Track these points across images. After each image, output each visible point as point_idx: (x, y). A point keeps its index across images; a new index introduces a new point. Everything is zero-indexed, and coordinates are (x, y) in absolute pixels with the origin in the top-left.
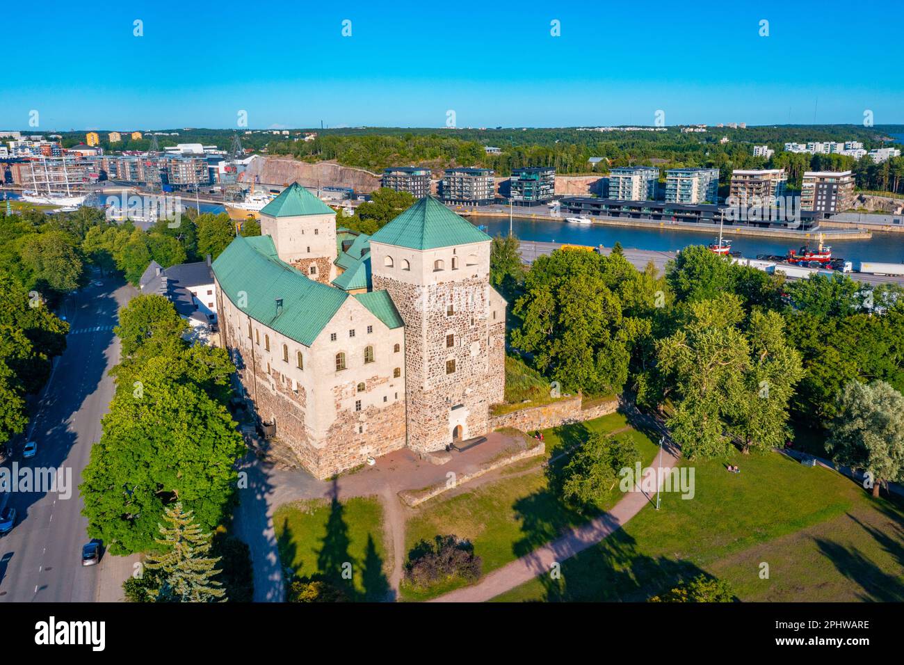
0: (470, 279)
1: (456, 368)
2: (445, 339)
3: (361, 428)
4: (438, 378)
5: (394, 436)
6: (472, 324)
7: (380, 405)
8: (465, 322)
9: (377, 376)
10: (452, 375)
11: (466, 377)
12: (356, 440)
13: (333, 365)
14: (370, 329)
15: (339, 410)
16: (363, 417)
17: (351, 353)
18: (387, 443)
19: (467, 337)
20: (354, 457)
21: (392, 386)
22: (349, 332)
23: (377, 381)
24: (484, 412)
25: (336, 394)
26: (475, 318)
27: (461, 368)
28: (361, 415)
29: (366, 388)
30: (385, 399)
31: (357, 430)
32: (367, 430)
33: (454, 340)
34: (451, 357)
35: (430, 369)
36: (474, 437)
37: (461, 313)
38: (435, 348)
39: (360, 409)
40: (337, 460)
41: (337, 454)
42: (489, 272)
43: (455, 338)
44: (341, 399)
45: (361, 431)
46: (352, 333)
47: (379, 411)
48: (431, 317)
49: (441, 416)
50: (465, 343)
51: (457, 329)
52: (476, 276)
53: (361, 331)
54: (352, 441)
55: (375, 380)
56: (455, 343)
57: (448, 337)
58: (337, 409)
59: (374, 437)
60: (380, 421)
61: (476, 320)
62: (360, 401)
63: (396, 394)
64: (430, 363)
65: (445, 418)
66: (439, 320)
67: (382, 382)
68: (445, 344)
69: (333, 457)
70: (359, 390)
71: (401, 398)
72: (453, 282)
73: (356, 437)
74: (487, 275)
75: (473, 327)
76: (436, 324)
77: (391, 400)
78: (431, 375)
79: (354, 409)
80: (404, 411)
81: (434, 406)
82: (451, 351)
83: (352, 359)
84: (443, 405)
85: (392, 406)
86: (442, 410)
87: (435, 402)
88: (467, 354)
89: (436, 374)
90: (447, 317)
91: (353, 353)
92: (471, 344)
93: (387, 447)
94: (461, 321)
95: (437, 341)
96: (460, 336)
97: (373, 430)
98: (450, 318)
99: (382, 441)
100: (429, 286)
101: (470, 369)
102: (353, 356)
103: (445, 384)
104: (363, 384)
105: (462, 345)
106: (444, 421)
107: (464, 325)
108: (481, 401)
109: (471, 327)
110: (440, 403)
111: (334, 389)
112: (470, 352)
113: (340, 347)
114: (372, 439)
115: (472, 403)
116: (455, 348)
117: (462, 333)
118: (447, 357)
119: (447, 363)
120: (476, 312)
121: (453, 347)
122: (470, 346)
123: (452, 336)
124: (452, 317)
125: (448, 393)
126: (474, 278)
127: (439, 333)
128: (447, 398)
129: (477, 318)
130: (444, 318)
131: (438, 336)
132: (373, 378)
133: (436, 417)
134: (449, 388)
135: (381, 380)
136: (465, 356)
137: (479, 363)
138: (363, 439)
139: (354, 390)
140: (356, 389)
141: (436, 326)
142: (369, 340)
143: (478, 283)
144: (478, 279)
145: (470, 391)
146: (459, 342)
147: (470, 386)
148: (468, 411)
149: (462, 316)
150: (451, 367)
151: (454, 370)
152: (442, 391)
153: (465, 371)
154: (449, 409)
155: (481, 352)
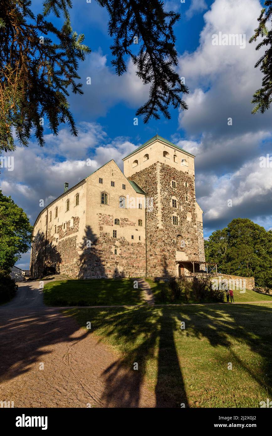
0: (184, 173)
1: (179, 223)
2: (172, 201)
3: (116, 250)
4: (168, 224)
5: (138, 267)
6: (187, 200)
7: (129, 239)
8: (183, 196)
9: (128, 219)
10: (176, 226)
11: (185, 232)
12: (112, 258)
13: (99, 199)
14: (124, 187)
15: (102, 232)
16: (117, 243)
17: (111, 196)
18: (133, 270)
19: (185, 206)
20: (110, 271)
21: (137, 230)
22: (111, 182)
23: (127, 222)
25: (100, 219)
27: (182, 225)
28: (116, 242)
29: (120, 224)
30: (133, 237)
31: (113, 250)
32: (120, 254)
33: (177, 204)
34: (175, 214)
35: (163, 215)
37: (180, 190)
38: (166, 203)
39: (116, 237)
40: (97, 268)
43: (177, 203)
44: (103, 224)
45: (116, 253)
46: (113, 184)
47: (129, 244)
48: (163, 183)
49: (170, 251)
51: (178, 199)
53: (119, 185)
54: (109, 258)
55: (126, 221)
56: (177, 207)
58: (100, 230)
59: (124, 261)
60: (129, 252)
62: (116, 231)
63: (140, 237)
64: (162, 211)
65: (173, 254)
67: (130, 225)
68: (171, 204)
69: (95, 265)
70: (116, 223)
71: (143, 241)
72: (175, 168)
73: (112, 256)
75: (188, 202)
77: (136, 240)
78: (163, 219)
79: (111, 235)
80: (145, 252)
81: (166, 242)
82: (175, 211)
83: (112, 201)
84: (171, 244)
85: (137, 244)
86: (171, 247)
87: (166, 240)
88: (185, 218)
89: (167, 220)
90: (172, 188)
91: (113, 197)
92: (186, 212)
93: (133, 273)
94: (180, 194)
95: (167, 199)
96: (180, 204)
97: (124, 255)
98: (174, 189)
99: (130, 267)
100: (161, 163)
101: (187, 228)
102: (113, 199)
103: (172, 230)
104: (118, 220)
105: (182, 211)
106: (173, 256)
107: (182, 198)
108: (195, 254)
109: (186, 202)
110: (170, 242)
111: (99, 215)
112: (186, 217)
113: (105, 189)
114: (123, 262)
115: (189, 252)
116: (177, 210)
117: (181, 202)
118: (173, 213)
119: (173, 216)
120: (188, 194)
121: (176, 209)
122: (186, 213)
123: (175, 201)
124: (175, 189)
125: (174, 238)
126: (187, 174)
127: (168, 195)
128: (174, 241)
129: (189, 198)
130: (171, 187)
131: (167, 196)
132: (125, 219)
133: (167, 251)
134: (175, 234)
135: (130, 222)
136: (184, 218)
137: (192, 227)
138: (117, 260)
139: (113, 222)
140: (114, 221)
141: (166, 190)
142: (123, 193)
143: (189, 178)
144: (189, 175)
145: (187, 243)
146: (180, 207)
147: (187, 240)
148: (188, 257)
149: (181, 192)
150: (175, 220)
151: (177, 224)
152: (171, 234)
153: (184, 229)
154: (176, 249)
155: (193, 221)
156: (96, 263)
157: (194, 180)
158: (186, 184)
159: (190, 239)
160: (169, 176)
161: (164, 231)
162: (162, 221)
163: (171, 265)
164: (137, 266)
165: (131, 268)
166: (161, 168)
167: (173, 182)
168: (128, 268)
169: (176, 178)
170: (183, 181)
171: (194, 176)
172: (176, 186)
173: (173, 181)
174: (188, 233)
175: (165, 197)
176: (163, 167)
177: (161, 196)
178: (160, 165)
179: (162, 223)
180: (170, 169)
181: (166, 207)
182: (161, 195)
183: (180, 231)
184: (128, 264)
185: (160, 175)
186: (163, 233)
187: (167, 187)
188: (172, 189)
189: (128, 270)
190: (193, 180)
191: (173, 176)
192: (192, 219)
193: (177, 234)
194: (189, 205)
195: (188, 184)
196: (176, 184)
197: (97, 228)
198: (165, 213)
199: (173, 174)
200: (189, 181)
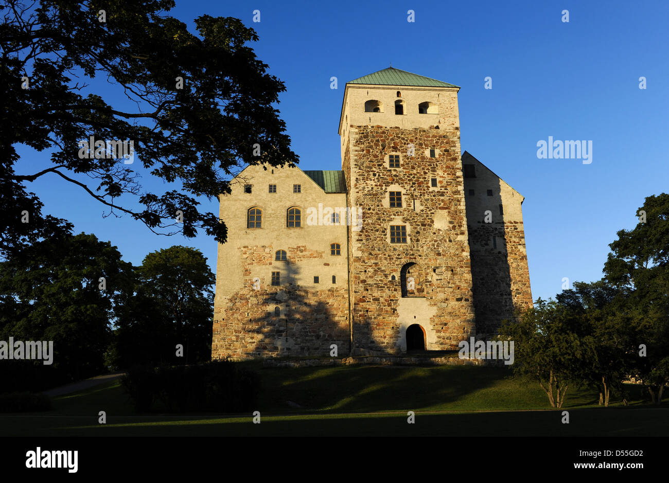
0: (427, 129)
1: (408, 239)
2: (387, 195)
3: (277, 309)
4: (377, 244)
6: (434, 185)
7: (307, 285)
8: (421, 180)
9: (305, 247)
10: (400, 246)
12: (268, 324)
13: (243, 222)
14: (297, 189)
15: (248, 278)
16: (281, 295)
17: (270, 211)
18: (317, 343)
19: (427, 200)
21: (326, 265)
22: (268, 187)
23: (304, 253)
25: (245, 256)
26: (438, 179)
27: (418, 240)
28: (279, 292)
29: (288, 258)
30: (316, 280)
31: (271, 309)
32: (286, 315)
33: (403, 199)
34: (398, 221)
35: (362, 228)
37: (413, 168)
38: (370, 203)
39: (278, 283)
40: (238, 344)
42: (458, 125)
43: (403, 197)
44: (252, 264)
45: (277, 314)
46: (273, 189)
47: (307, 294)
48: (362, 163)
49: (382, 300)
50: (422, 208)
51: (408, 187)
52: (437, 127)
53: (285, 189)
54: (262, 324)
55: (301, 251)
56: (404, 205)
57: (392, 193)
58: (245, 275)
59: (296, 328)
61: (441, 182)
62: (278, 273)
63: (334, 277)
66: (377, 170)
67: (312, 257)
68: (386, 202)
70: (278, 259)
71: (341, 283)
72: (396, 128)
73: (269, 320)
75: (436, 189)
76: (371, 173)
77: (326, 284)
78: (364, 238)
79: (269, 281)
80: (347, 304)
81: (370, 281)
82: (397, 214)
83: (271, 219)
84: (386, 284)
85: (327, 292)
86: (384, 292)
87: (371, 277)
88: (427, 224)
89: (372, 237)
90: (389, 168)
91: (273, 212)
92: (433, 211)
93: (317, 349)
94: (414, 177)
95: (374, 195)
96: (413, 197)
97: (295, 316)
98: (395, 170)
99: (311, 338)
100: (360, 127)
101: (433, 245)
102: (273, 216)
103: (389, 256)
104: (284, 252)
105: (418, 210)
106: (389, 309)
107: (420, 184)
108: (459, 300)
109: (431, 189)
110: (381, 280)
111: (242, 249)
112: (432, 222)
113: (255, 202)
114: (294, 330)
115: (441, 296)
116: (405, 211)
117: (416, 193)
118: (391, 220)
119: (392, 227)
120: (440, 172)
121: (401, 209)
122: (433, 213)
123: (399, 193)
124: (397, 169)
125: (394, 270)
126: (435, 131)
127: (376, 185)
128: (393, 277)
129: (441, 179)
130: (385, 168)
131: (375, 188)
132: (299, 247)
133: (373, 300)
134: (397, 263)
135: (310, 253)
136: (423, 225)
137: (450, 241)
138: (280, 326)
139: (271, 257)
140: (274, 256)
141: (372, 176)
142: (295, 200)
143: (440, 137)
144: (441, 132)
145: (435, 277)
146: (412, 204)
147: (434, 271)
148: (435, 308)
149: (415, 171)
150: (398, 234)
151: (404, 241)
152: (384, 264)
153: (425, 248)
154: (398, 294)
155: (454, 227)
156: (235, 335)
157: (459, 138)
158: (432, 151)
159: (444, 269)
160: (381, 147)
161: (364, 261)
162: (358, 240)
163: (383, 329)
164: (327, 335)
165: (312, 340)
166: (358, 136)
167: (391, 157)
168: (306, 340)
169: (401, 147)
170: (423, 148)
171: (457, 129)
172: (401, 162)
173: (394, 153)
174: (439, 254)
175: (369, 191)
176: (362, 133)
177: (358, 192)
178: (357, 130)
179: (360, 245)
180: (384, 132)
181: (371, 211)
182: (357, 190)
183: (413, 255)
184: (305, 332)
185: (356, 151)
186: (362, 264)
187: (374, 169)
188: (390, 171)
189: (304, 345)
190: (455, 139)
191: (392, 145)
192: (451, 222)
193: (404, 261)
194: (442, 195)
195: (437, 152)
196: (401, 159)
197: (239, 272)
198: (368, 224)
199: (392, 139)
200: (442, 142)
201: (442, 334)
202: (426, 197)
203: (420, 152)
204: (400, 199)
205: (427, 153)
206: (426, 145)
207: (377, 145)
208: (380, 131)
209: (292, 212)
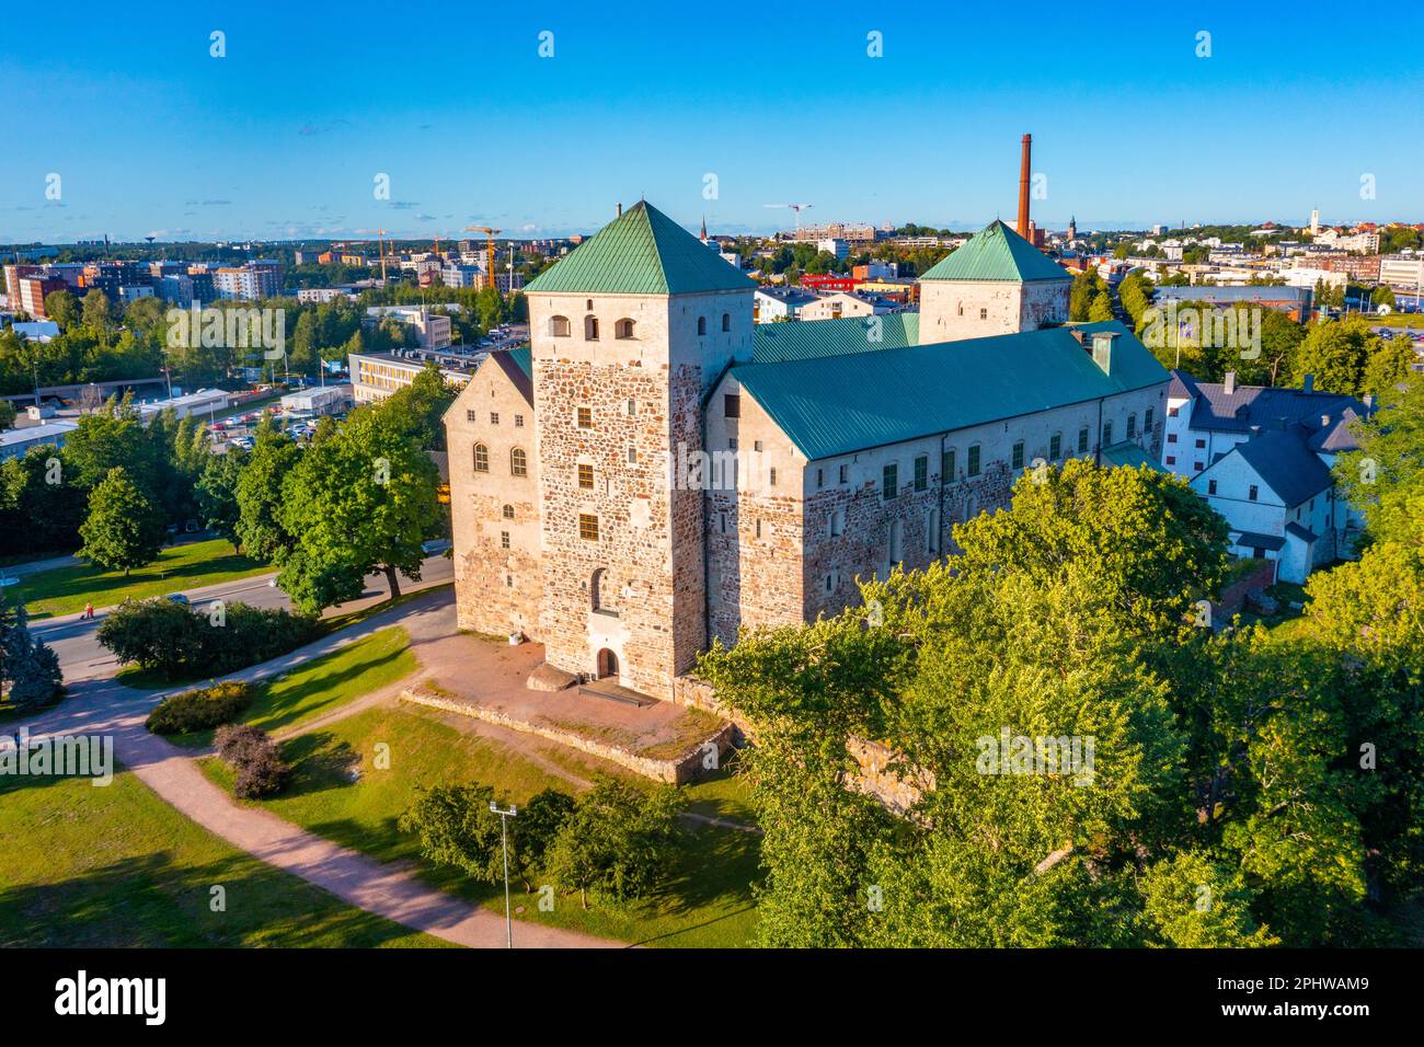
0: (625, 366)
1: (600, 534)
2: (577, 467)
3: (509, 578)
4: (566, 537)
6: (633, 459)
8: (616, 450)
10: (591, 544)
11: (621, 562)
12: (503, 595)
13: (470, 459)
14: (519, 421)
15: (480, 534)
16: (512, 562)
17: (495, 449)
19: (623, 482)
20: (502, 621)
22: (489, 415)
23: (531, 512)
24: (666, 653)
25: (476, 506)
26: (639, 450)
27: (611, 539)
28: (511, 558)
29: (515, 516)
31: (503, 577)
32: (518, 587)
33: (595, 477)
34: (588, 509)
35: (550, 514)
36: (643, 692)
37: (607, 430)
38: (558, 479)
39: (508, 546)
40: (478, 610)
41: (480, 601)
42: (667, 362)
43: (595, 474)
44: (484, 517)
45: (510, 584)
46: (495, 418)
47: (536, 566)
48: (547, 419)
49: (572, 611)
50: (618, 492)
51: (600, 460)
52: (639, 364)
53: (507, 419)
54: (498, 593)
55: (528, 509)
56: (596, 484)
57: (581, 467)
58: (478, 530)
59: (530, 605)
60: (538, 583)
61: (641, 455)
62: (508, 534)
64: (549, 503)
66: (564, 430)
68: (575, 479)
70: (506, 515)
72: (587, 363)
73: (503, 590)
74: (664, 367)
75: (635, 466)
76: (558, 435)
78: (551, 526)
79: (500, 542)
81: (560, 585)
82: (590, 498)
83: (497, 460)
84: (576, 592)
86: (574, 601)
87: (560, 580)
88: (622, 517)
89: (560, 528)
90: (578, 429)
91: (498, 451)
92: (630, 499)
94: (608, 445)
95: (561, 467)
96: (606, 476)
97: (527, 591)
98: (585, 432)
100: (543, 360)
101: (629, 548)
102: (498, 455)
103: (579, 555)
104: (512, 509)
105: (612, 495)
106: (578, 623)
107: (615, 455)
108: (657, 628)
109: (628, 466)
110: (570, 586)
111: (472, 496)
112: (629, 515)
113: (479, 434)
114: (527, 606)
115: (637, 619)
116: (597, 494)
117: (610, 470)
118: (581, 506)
119: (582, 517)
120: (639, 438)
121: (592, 492)
122: (630, 502)
123: (590, 468)
124: (588, 430)
125: (586, 576)
126: (635, 368)
127: (564, 454)
128: (584, 584)
129: (642, 450)
130: (573, 428)
131: (563, 457)
132: (525, 504)
133: (563, 608)
134: (587, 566)
136: (617, 518)
137: (649, 546)
138: (514, 599)
139: (499, 512)
140: (502, 511)
141: (558, 439)
142: (518, 438)
143: (642, 380)
144: (644, 371)
145: (631, 593)
146: (605, 486)
147: (630, 584)
148: (629, 633)
149: (609, 436)
150: (589, 527)
151: (595, 537)
152: (573, 564)
153: (619, 550)
154: (589, 607)
155: (654, 526)
157: (667, 383)
158: (631, 403)
159: (640, 583)
160: (568, 395)
161: (553, 558)
162: (545, 529)
166: (540, 375)
167: (580, 410)
169: (593, 395)
170: (619, 398)
172: (593, 420)
173: (583, 405)
174: (635, 563)
175: (555, 461)
176: (546, 371)
177: (544, 462)
178: (539, 365)
179: (548, 536)
180: (571, 371)
181: (559, 490)
182: (542, 459)
183: (605, 558)
185: (540, 399)
186: (551, 561)
187: (561, 429)
188: (580, 432)
190: (662, 385)
191: (582, 392)
192: (652, 519)
193: (595, 566)
194: (642, 477)
195: (638, 405)
196: (593, 413)
197: (472, 524)
198: (555, 509)
199: (582, 382)
200: (644, 390)
201: (635, 667)
202: (622, 477)
203: (616, 405)
204: (591, 476)
205: (624, 410)
206: (624, 394)
207: (563, 391)
208: (567, 368)
209: (516, 453)
